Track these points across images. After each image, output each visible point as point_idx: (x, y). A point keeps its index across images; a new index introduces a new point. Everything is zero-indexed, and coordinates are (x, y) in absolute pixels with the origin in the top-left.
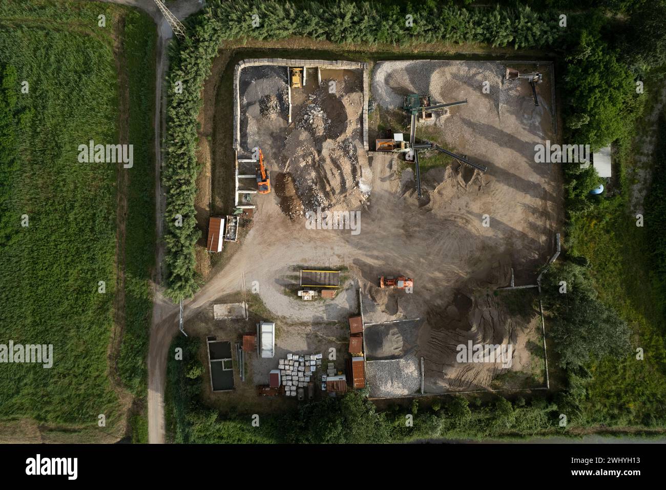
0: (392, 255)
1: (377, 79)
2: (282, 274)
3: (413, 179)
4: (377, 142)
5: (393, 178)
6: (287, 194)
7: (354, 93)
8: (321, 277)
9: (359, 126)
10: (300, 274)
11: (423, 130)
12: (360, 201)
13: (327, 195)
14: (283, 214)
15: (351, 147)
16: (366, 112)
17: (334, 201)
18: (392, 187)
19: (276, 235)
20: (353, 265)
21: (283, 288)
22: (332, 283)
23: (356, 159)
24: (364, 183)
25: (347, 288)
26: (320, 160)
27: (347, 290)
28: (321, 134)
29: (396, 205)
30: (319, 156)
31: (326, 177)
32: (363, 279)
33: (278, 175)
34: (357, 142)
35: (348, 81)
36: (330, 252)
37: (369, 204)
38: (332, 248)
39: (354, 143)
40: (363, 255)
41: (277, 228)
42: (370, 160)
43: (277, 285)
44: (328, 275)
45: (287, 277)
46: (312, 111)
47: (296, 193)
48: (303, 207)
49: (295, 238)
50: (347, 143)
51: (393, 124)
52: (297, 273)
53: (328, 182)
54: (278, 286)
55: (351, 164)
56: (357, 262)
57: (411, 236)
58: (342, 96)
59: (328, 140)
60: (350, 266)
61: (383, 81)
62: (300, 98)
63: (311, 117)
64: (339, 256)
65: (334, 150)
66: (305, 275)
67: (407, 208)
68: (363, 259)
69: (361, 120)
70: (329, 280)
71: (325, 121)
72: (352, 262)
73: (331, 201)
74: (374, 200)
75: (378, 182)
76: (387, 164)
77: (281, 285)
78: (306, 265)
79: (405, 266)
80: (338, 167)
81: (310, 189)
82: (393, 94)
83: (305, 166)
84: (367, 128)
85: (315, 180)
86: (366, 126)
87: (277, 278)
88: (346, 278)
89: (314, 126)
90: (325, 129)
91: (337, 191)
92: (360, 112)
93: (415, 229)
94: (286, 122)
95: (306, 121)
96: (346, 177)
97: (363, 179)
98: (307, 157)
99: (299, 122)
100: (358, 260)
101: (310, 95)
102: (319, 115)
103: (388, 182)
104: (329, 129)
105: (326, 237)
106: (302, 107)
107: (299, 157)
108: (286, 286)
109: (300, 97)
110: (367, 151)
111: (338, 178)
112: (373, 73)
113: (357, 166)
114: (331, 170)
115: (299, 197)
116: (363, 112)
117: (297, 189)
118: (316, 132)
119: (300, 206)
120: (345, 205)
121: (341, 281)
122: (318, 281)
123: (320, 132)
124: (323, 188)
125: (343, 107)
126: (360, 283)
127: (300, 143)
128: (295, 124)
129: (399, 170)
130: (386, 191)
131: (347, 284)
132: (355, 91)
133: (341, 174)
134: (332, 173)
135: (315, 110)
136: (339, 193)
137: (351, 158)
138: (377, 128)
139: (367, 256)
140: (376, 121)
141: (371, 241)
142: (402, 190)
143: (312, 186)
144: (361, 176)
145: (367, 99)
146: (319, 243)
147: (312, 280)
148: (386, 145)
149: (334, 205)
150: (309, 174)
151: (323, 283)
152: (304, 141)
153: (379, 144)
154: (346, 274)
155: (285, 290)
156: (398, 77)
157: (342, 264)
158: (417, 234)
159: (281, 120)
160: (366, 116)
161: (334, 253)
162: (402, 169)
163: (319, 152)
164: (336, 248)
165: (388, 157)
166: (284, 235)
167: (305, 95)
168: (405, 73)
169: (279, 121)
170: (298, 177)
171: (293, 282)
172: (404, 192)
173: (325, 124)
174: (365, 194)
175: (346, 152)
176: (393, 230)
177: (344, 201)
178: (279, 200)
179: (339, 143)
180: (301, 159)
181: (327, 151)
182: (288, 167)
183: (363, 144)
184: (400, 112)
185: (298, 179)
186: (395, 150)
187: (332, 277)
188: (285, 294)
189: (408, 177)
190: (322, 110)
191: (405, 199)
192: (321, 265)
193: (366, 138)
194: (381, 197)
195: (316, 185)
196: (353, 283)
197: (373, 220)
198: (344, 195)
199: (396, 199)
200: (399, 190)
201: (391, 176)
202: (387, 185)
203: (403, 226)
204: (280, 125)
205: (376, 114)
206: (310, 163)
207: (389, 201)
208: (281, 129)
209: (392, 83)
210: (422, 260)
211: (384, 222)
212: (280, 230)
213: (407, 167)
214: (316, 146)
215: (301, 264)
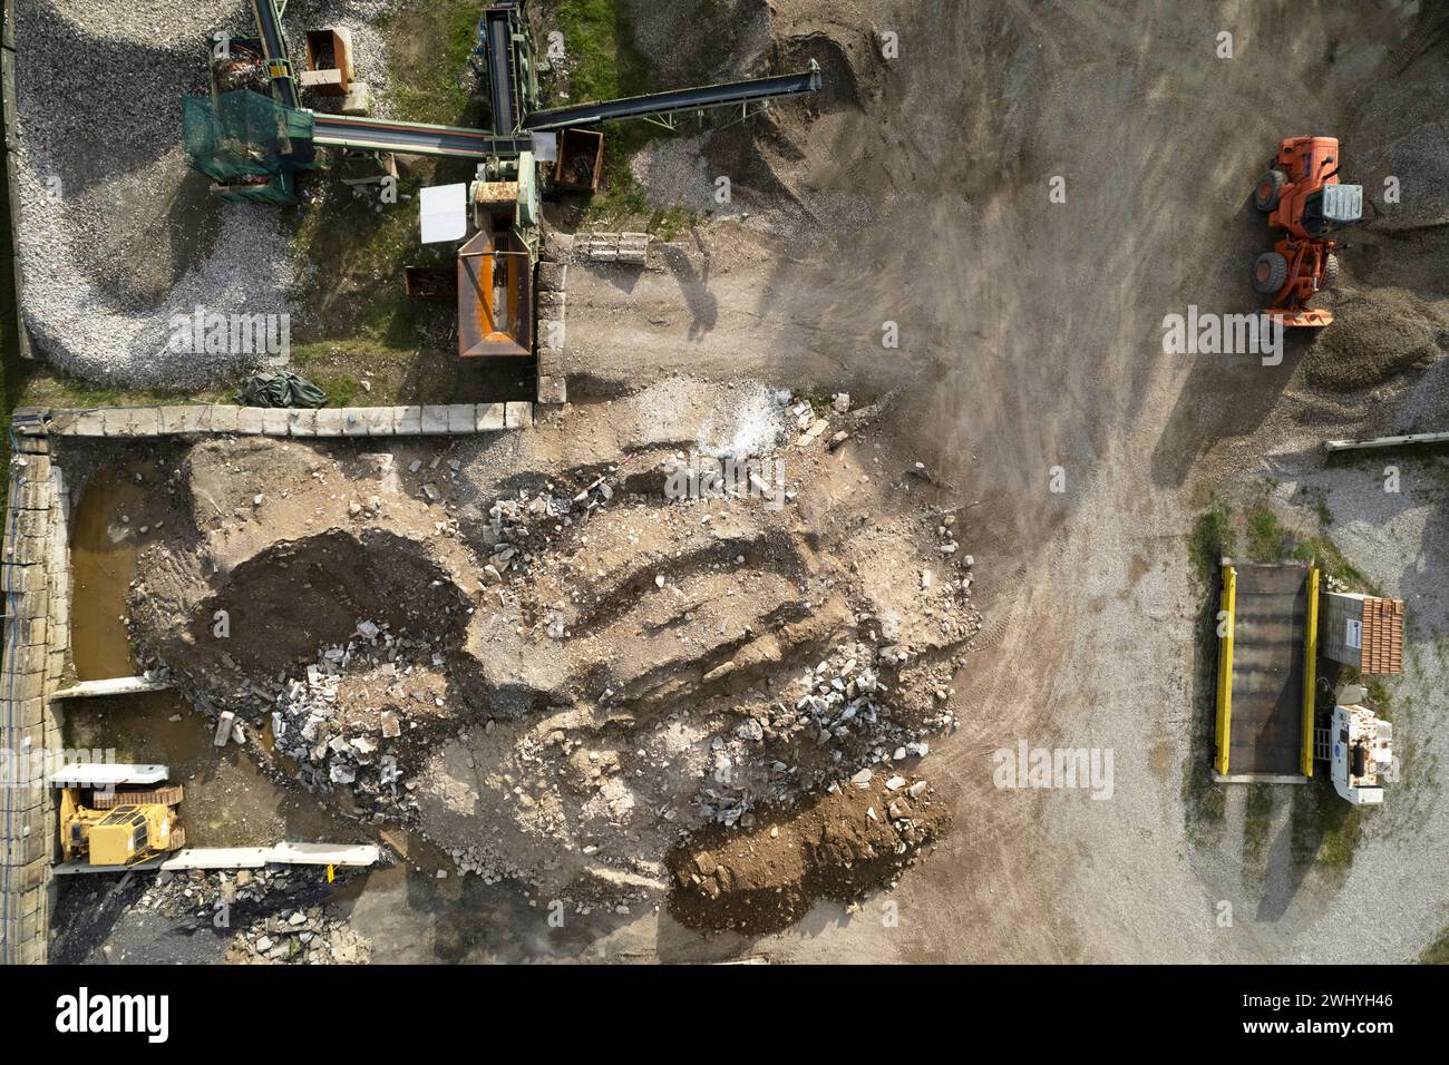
0: (1133, 265)
1: (123, 355)
2: (1237, 879)
3: (695, 145)
4: (474, 352)
5: (694, 256)
6: (794, 872)
7: (195, 489)
8: (1256, 668)
9: (387, 461)
10: (1235, 782)
11: (412, 91)
12: (833, 448)
13: (802, 654)
14: (902, 884)
15: (511, 508)
16: (303, 421)
17: (840, 609)
18: (749, 264)
19: (1018, 918)
20: (1189, 484)
21: (1312, 877)
22: (1287, 605)
23: (582, 475)
24: (725, 429)
25: (1316, 518)
26: (592, 696)
27: (1326, 518)
28: (439, 683)
29: (848, 244)
30: (569, 705)
31: (702, 665)
32: (1266, 428)
33: (679, 918)
34: (482, 473)
35: (135, 523)
36: (1118, 618)
37: (843, 399)
38: (1097, 607)
39: (485, 490)
40: (1128, 428)
41: (982, 916)
42: (588, 389)
43: (1293, 909)
44: (1247, 626)
45: (1251, 854)
46: (308, 733)
47: (783, 816)
48: (863, 778)
49: (1037, 815)
50: (488, 534)
51: (377, 261)
52: (1235, 801)
53: (728, 650)
54: (1302, 902)
55: (613, 503)
56: (1170, 467)
57: (1024, 156)
58: (207, 562)
59: (471, 646)
60: (1194, 504)
61: (138, 324)
62: (241, 794)
63: (338, 744)
64: (1139, 567)
65: (531, 614)
66: (1248, 757)
67: (864, 177)
68: (1158, 430)
69: (351, 448)
70: (1275, 619)
71: (365, 655)
72: (1170, 496)
73: (840, 624)
74: (823, 369)
75: (718, 343)
76: (611, 291)
77: (1295, 885)
78: (1183, 751)
79: (1193, 190)
80: (636, 586)
81: (769, 748)
82: (211, 267)
83: (631, 782)
84: (400, 411)
85: (717, 725)
86: (387, 418)
87: (1254, 906)
88: (1262, 525)
89: (391, 727)
90: (411, 657)
91: (785, 592)
92: (308, 456)
93: (980, 130)
94: (375, 876)
95: (362, 772)
96: (699, 542)
97: (702, 434)
98: (575, 773)
99: (377, 807)
100: (1160, 457)
101: (220, 741)
102: (331, 691)
103: (718, 287)
104: (414, 633)
105: (1033, 640)
106: (294, 784)
107: (574, 819)
108: (1301, 856)
109: (239, 793)
110: (538, 410)
111: (704, 586)
112: (90, 383)
113: (630, 468)
114: (653, 630)
115: (807, 802)
116: (303, 439)
117: (764, 814)
118: (430, 717)
119: (856, 796)
120: (858, 542)
121: (1280, 553)
122: (1277, 686)
123: (427, 687)
124: (763, 677)
125: (268, 562)
126: (1296, 443)
127: (495, 813)
128: (387, 824)
129: (643, 222)
130: (769, 295)
131: (1296, 521)
132: (184, 486)
133: (679, 567)
134: (673, 623)
135: (302, 717)
136: (794, 580)
137: (579, 508)
138: (403, 356)
139: (1133, 410)
140: (363, 361)
141: (1058, 384)
142: (759, 207)
143: (750, 742)
144: (684, 446)
145: (226, 415)
146: (1066, 683)
147: (1273, 719)
148: (496, 296)
149: (866, 605)
150: (678, 761)
151: (1287, 653)
152: (479, 783)
153: (492, 339)
154: (1237, 523)
155: (1324, 864)
156: (114, 237)
157: (1182, 546)
158: (1012, 118)
159: (366, 901)
160: (330, 421)
161: (1124, 596)
162: (636, 205)
163: (544, 703)
164: (1095, 585)
165: (569, 284)
166: (1015, 871)
167: (224, 763)
168: (93, 196)
169: (376, 913)
170: (695, 812)
171: (1282, 819)
172: (774, 190)
173: (385, 659)
174: (789, 421)
175: (543, 535)
176: (993, 257)
177: (838, 549)
178: (821, 906)
179: (488, 580)
180: (591, 809)
181: (539, 654)
182: (635, 870)
183: (492, 436)
184: (311, 221)
185: (708, 811)
186: (529, 241)
187: (1255, 607)
188: (1344, 859)
189: (682, 169)
190: (301, 676)
191: (813, 190)
192: (1185, 666)
193: (456, 419)
194: (802, 324)
195: (744, 717)
196: (1290, 488)
197: (938, 371)
198: (804, 550)
199: (815, 237)
200: (760, 223)
201: (679, 265)
202: (735, 294)
203: (968, 197)
204: (395, 908)
205: (325, 362)
206: (609, 756)
207: (825, 279)
208: (415, 903)
209: (151, 271)
210: (1155, 95)
211: (945, 307)
212: (986, 895)
213: (626, 179)
214: (508, 720)
215: (1177, 778)
